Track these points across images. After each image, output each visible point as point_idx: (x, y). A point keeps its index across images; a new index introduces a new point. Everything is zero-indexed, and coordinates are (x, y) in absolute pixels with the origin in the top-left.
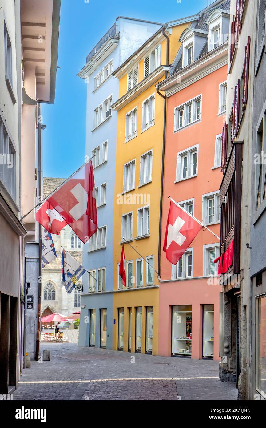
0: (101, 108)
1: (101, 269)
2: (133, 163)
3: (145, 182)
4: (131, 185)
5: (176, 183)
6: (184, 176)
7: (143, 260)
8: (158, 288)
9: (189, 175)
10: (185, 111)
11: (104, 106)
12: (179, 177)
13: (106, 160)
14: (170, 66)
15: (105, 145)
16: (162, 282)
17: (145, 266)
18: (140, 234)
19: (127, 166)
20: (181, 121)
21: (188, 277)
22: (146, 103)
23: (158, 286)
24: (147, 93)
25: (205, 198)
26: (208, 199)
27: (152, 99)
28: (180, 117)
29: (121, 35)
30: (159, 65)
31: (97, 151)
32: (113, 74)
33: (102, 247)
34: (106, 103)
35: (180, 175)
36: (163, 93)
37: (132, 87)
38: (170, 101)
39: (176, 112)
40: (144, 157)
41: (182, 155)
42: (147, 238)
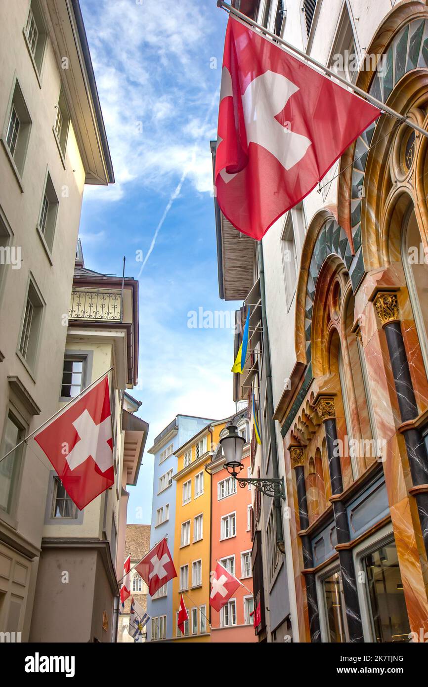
0: (165, 477)
1: (163, 616)
2: (188, 523)
3: (198, 540)
4: (187, 540)
5: (221, 541)
6: (227, 536)
7: (197, 608)
8: (209, 635)
9: (230, 535)
10: (225, 484)
11: (166, 476)
12: (223, 537)
13: (168, 519)
14: (214, 451)
15: (167, 506)
16: (213, 630)
17: (199, 615)
18: (195, 584)
19: (184, 525)
20: (223, 493)
21: (233, 625)
22: (197, 477)
23: (210, 634)
24: (198, 470)
25: (243, 554)
26: (245, 556)
27: (202, 474)
28: (222, 489)
29: (179, 427)
30: (206, 452)
31: (161, 511)
32: (174, 454)
33: (163, 595)
34: (168, 474)
35: (223, 535)
36: (209, 471)
37: (187, 465)
38: (215, 477)
39: (219, 485)
40: (197, 518)
41: (224, 519)
42: (199, 588)
